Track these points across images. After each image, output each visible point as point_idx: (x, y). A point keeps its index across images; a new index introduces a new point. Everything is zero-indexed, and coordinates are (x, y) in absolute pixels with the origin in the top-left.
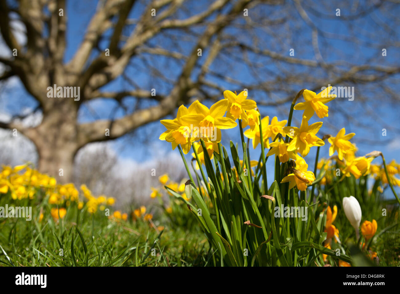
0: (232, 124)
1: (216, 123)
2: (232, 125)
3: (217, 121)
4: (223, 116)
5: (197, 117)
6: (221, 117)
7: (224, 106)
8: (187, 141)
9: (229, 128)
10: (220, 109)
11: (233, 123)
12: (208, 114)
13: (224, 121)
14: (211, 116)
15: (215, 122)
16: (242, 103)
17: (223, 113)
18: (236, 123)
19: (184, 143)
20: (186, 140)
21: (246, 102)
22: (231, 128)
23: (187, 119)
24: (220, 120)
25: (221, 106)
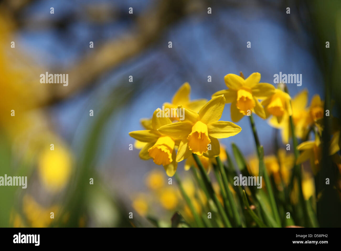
0: (233, 129)
1: (211, 131)
2: (234, 131)
3: (212, 127)
4: (219, 120)
5: (181, 126)
6: (216, 122)
7: (220, 105)
8: (171, 160)
9: (230, 136)
10: (214, 111)
11: (235, 127)
12: (197, 120)
13: (222, 126)
14: (203, 122)
15: (209, 129)
16: (253, 88)
17: (219, 115)
18: (241, 128)
19: (167, 163)
20: (169, 159)
21: (259, 87)
22: (232, 136)
23: (167, 130)
24: (216, 126)
25: (214, 107)
